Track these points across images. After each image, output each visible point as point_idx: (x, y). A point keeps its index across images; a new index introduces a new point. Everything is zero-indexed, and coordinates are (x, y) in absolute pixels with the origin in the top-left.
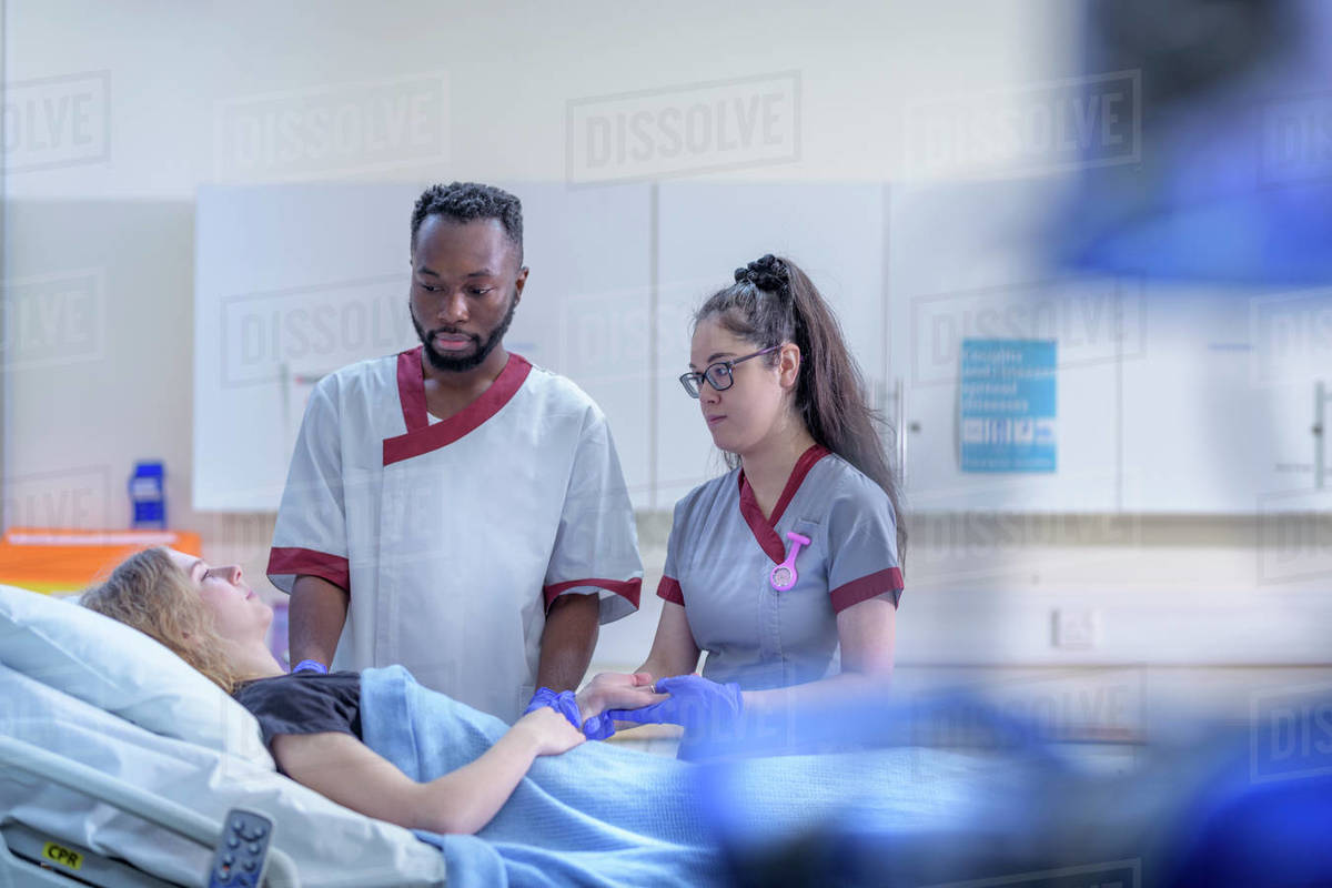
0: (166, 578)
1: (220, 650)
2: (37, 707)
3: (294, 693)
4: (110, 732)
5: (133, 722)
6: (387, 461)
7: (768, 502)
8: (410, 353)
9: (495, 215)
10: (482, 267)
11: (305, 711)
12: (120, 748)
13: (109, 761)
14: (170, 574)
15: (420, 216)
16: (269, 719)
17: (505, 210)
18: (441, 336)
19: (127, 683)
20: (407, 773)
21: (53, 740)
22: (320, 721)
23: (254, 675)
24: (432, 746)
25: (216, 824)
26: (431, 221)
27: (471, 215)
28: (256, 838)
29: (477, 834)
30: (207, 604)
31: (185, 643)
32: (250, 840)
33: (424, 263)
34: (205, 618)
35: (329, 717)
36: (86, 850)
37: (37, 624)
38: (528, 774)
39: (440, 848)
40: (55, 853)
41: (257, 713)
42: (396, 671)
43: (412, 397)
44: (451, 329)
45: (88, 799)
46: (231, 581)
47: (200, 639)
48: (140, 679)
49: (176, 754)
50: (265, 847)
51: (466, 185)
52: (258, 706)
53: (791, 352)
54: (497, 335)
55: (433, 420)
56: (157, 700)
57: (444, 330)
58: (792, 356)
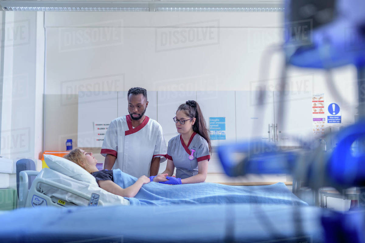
0: (79, 154)
1: (88, 167)
2: (57, 176)
3: (101, 173)
4: (69, 180)
5: (74, 179)
6: (126, 135)
7: (186, 142)
8: (128, 115)
9: (142, 93)
10: (139, 103)
11: (103, 177)
12: (72, 183)
13: (69, 185)
14: (80, 153)
15: (129, 94)
16: (97, 178)
17: (143, 92)
18: (133, 114)
19: (73, 172)
20: (121, 187)
21: (59, 181)
22: (106, 178)
23: (94, 171)
24: (126, 182)
25: (89, 196)
26: (131, 95)
27: (137, 94)
28: (97, 198)
29: (134, 197)
30: (86, 159)
31: (82, 165)
32: (96, 199)
33: (130, 102)
34: (86, 161)
35: (108, 178)
36: (66, 201)
37: (57, 161)
38: (142, 186)
39: (129, 200)
40: (60, 202)
41: (95, 177)
42: (119, 170)
43: (129, 124)
44: (135, 113)
45: (66, 191)
46: (90, 155)
47: (85, 165)
48: (75, 171)
49: (82, 184)
50: (99, 200)
51: (137, 88)
52: (95, 176)
53: (195, 119)
54: (143, 113)
55: (133, 128)
56: (78, 174)
57: (134, 113)
58: (194, 120)
